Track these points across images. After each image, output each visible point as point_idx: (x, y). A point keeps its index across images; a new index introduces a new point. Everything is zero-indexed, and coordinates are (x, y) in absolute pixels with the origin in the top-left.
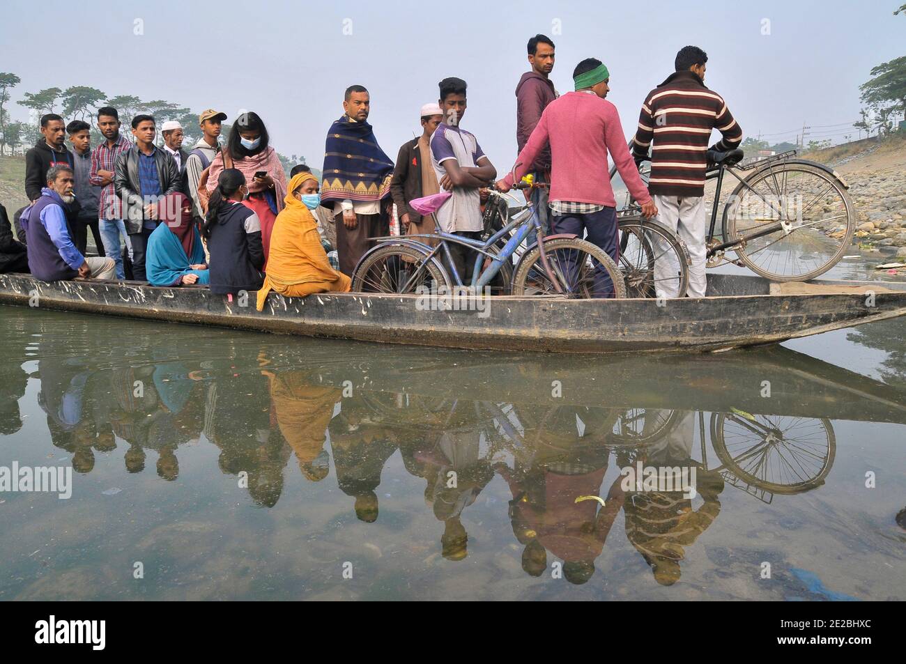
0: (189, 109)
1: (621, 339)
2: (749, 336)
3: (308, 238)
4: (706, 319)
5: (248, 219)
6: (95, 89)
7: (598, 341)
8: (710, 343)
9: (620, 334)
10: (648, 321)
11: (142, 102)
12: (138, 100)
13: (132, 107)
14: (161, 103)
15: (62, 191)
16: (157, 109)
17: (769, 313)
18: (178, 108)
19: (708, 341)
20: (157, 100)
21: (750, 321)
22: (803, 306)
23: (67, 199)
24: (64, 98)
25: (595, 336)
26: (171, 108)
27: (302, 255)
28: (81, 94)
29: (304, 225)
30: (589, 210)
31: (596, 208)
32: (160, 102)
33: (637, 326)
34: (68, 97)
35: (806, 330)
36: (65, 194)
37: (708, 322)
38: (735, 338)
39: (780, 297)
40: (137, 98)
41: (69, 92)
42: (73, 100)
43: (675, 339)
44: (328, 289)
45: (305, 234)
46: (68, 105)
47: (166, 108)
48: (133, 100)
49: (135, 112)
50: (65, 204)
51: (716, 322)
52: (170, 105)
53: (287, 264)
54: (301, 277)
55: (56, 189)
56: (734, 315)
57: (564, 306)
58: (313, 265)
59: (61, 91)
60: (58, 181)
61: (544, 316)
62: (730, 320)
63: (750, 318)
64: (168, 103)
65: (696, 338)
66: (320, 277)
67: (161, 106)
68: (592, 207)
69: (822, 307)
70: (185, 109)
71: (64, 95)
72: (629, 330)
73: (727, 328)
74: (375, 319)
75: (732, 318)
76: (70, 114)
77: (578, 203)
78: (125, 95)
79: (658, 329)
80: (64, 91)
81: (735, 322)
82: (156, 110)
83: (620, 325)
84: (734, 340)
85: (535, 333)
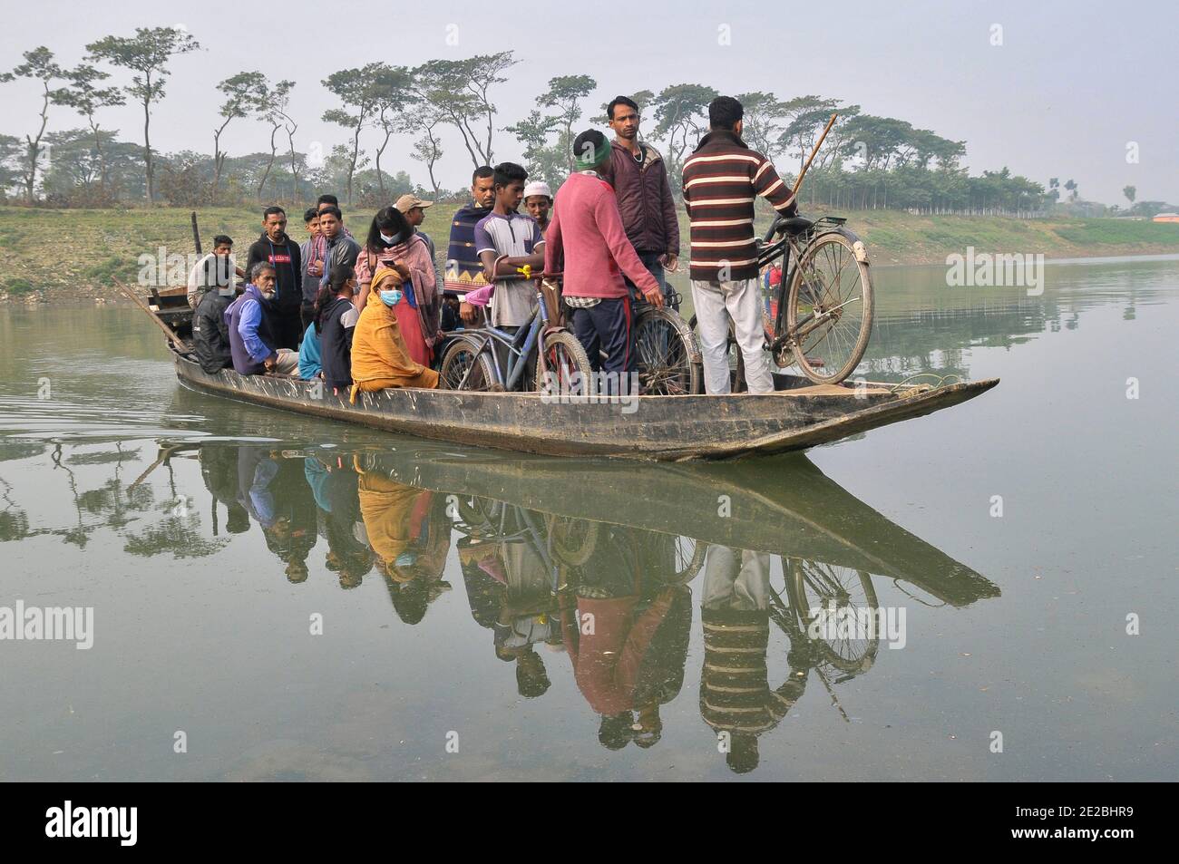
0: (858, 107)
1: (585, 441)
2: (703, 444)
3: (379, 336)
4: (654, 421)
5: (344, 315)
6: (704, 86)
7: (568, 443)
8: (668, 450)
9: (583, 435)
10: (603, 421)
11: (778, 102)
12: (772, 99)
13: (761, 112)
14: (810, 101)
15: (263, 288)
16: (803, 111)
17: (712, 417)
18: (840, 106)
19: (665, 448)
20: (802, 96)
21: (697, 426)
22: (742, 408)
23: (267, 296)
24: (657, 107)
25: (563, 437)
26: (826, 108)
27: (374, 353)
28: (682, 98)
29: (377, 323)
30: (588, 304)
31: (595, 301)
32: (808, 98)
33: (594, 426)
34: (664, 104)
35: (760, 439)
36: (266, 291)
37: (656, 424)
38: (690, 445)
39: (714, 397)
40: (770, 96)
41: (664, 97)
42: (671, 107)
43: (633, 443)
44: (401, 384)
45: (377, 331)
46: (662, 117)
47: (818, 108)
48: (765, 99)
49: (768, 119)
50: (265, 300)
51: (664, 424)
52: (825, 103)
53: (359, 361)
54: (370, 373)
55: (259, 286)
56: (678, 417)
57: (534, 403)
58: (385, 363)
59: (653, 95)
60: (261, 278)
61: (522, 412)
62: (676, 423)
63: (695, 421)
64: (821, 100)
65: (651, 443)
66: (391, 374)
67: (810, 105)
68: (590, 300)
69: (763, 410)
70: (852, 107)
71: (657, 101)
72: (590, 431)
73: (677, 432)
74: (421, 415)
75: (677, 420)
76: (666, 131)
77: (577, 298)
78: (751, 92)
79: (613, 430)
80: (657, 95)
81: (682, 425)
82: (801, 113)
83: (580, 425)
84: (690, 448)
85: (516, 430)
